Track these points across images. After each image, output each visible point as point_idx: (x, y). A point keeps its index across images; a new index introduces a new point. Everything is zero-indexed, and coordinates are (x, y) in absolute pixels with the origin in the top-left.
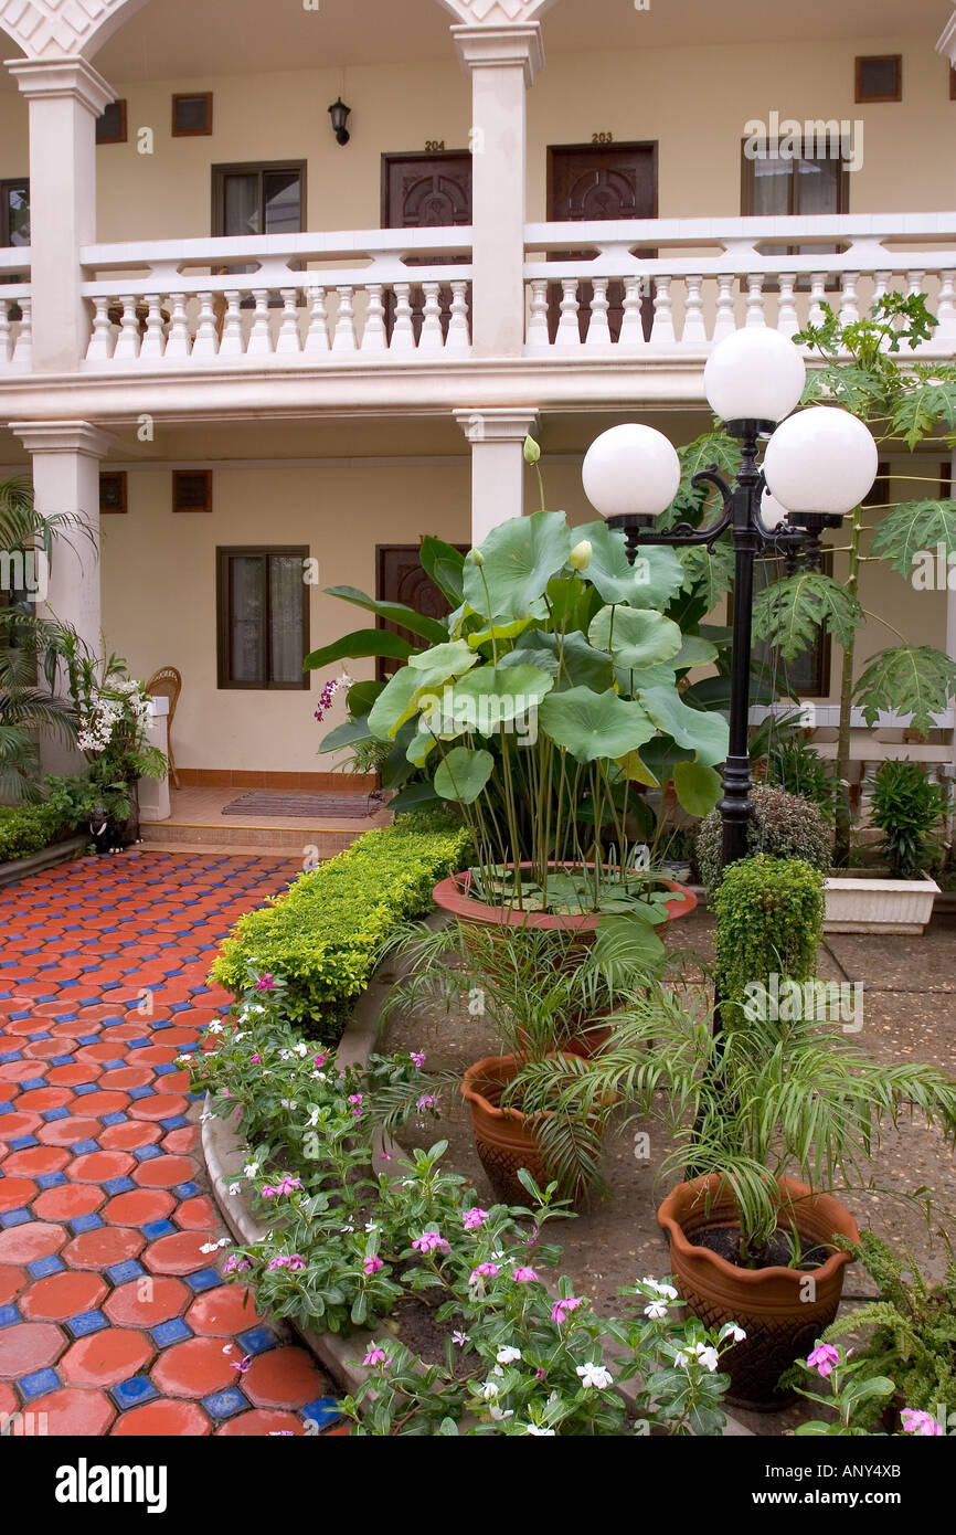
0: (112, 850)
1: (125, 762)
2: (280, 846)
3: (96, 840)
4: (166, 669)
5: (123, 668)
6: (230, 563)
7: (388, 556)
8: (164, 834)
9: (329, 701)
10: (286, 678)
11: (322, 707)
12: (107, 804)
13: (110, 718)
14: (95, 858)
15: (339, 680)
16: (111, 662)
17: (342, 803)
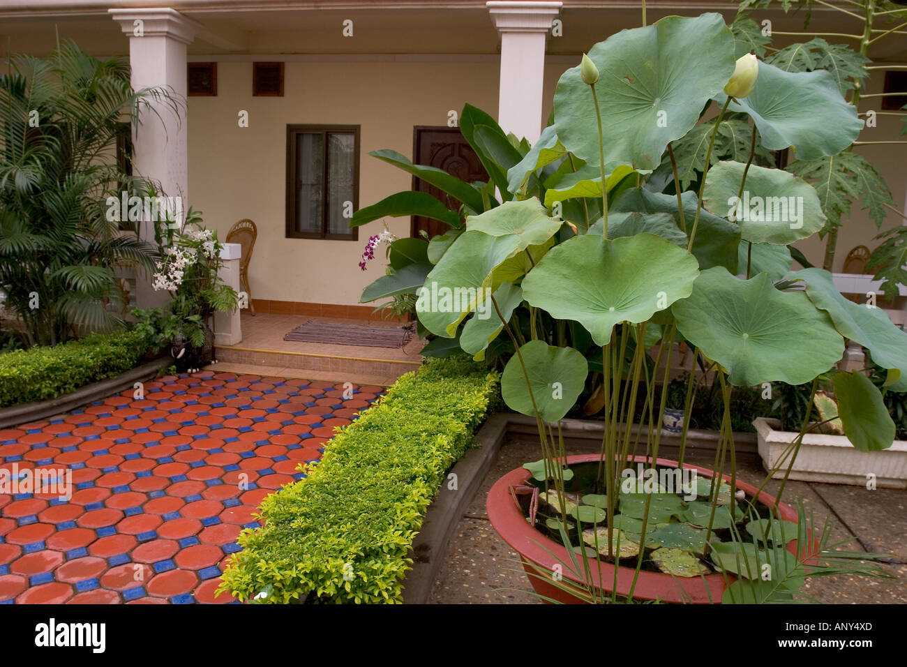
0: (189, 370)
1: (201, 298)
2: (328, 371)
3: (176, 362)
4: (244, 221)
5: (200, 219)
6: (297, 138)
7: (423, 135)
8: (235, 356)
9: (372, 253)
10: (340, 231)
11: (366, 258)
12: (185, 333)
13: (182, 262)
14: (175, 378)
15: (381, 236)
16: (188, 214)
17: (381, 333)
